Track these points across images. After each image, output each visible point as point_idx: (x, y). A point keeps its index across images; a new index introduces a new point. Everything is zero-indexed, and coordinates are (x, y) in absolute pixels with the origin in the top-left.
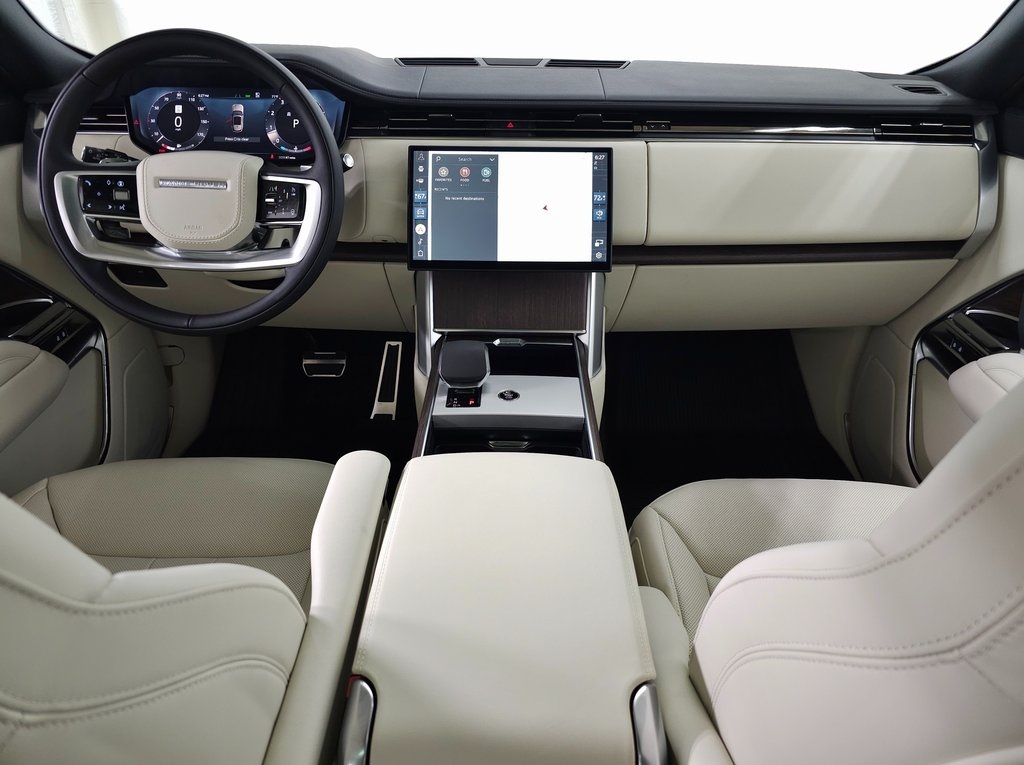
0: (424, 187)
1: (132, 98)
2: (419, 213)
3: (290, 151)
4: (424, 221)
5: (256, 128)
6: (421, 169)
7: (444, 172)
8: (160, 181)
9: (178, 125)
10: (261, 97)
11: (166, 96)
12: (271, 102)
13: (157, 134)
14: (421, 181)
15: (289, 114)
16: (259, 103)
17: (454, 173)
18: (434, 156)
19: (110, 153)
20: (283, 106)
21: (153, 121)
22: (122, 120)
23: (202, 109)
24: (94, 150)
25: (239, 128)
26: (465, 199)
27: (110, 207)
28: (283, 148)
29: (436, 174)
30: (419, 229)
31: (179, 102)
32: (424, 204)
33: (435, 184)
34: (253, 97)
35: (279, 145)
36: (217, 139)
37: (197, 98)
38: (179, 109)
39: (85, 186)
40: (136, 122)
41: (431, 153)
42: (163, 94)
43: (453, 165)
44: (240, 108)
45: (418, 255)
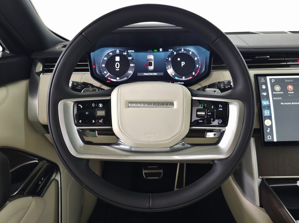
0: (267, 97)
1: (92, 54)
2: (266, 113)
3: (181, 79)
4: (270, 118)
5: (161, 67)
6: (264, 87)
7: (277, 88)
8: (130, 103)
9: (117, 67)
10: (163, 51)
11: (111, 52)
12: (168, 53)
13: (105, 72)
14: (265, 94)
15: (179, 59)
16: (162, 54)
17: (284, 88)
18: (271, 79)
19: (86, 85)
20: (176, 55)
21: (103, 65)
22: (87, 65)
23: (130, 58)
24: (77, 83)
25: (151, 68)
26: (293, 103)
27: (94, 121)
28: (176, 78)
29: (273, 90)
30: (267, 123)
31: (117, 55)
32: (269, 107)
33: (274, 96)
34: (159, 51)
35: (174, 76)
36: (139, 74)
37: (128, 53)
38: (118, 59)
39: (78, 108)
40: (94, 67)
41: (268, 78)
42: (109, 51)
43: (283, 84)
44: (151, 57)
45: (268, 138)
